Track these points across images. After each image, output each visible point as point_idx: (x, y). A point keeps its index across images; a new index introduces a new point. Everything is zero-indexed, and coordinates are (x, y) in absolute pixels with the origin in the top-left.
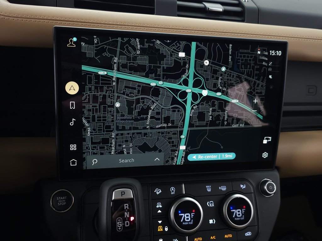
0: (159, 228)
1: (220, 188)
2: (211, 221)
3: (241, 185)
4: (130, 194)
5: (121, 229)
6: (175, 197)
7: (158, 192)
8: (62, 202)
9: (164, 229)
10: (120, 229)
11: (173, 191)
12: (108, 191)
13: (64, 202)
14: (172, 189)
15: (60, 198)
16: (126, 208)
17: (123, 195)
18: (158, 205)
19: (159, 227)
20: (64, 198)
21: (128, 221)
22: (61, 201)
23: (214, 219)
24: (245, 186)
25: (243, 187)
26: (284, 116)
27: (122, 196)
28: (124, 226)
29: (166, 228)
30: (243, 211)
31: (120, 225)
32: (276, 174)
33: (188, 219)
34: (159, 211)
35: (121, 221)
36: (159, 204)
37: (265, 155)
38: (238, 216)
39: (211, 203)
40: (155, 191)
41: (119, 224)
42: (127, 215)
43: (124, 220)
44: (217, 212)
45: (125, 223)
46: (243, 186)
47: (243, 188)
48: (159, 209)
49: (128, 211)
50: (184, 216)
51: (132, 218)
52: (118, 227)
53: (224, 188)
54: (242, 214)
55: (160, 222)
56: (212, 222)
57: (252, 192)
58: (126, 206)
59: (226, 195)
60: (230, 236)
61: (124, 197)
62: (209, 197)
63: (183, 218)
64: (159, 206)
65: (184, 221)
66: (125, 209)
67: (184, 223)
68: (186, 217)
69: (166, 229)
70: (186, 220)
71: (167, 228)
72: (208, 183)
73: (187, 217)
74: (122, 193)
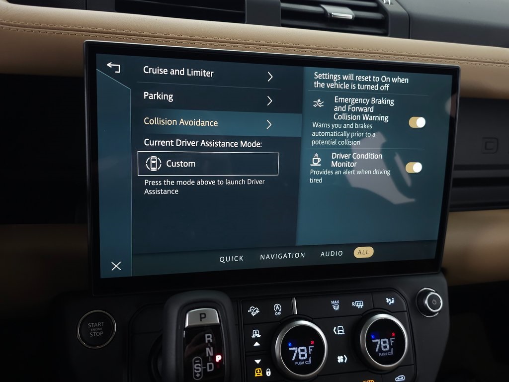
0: (257, 372)
1: (353, 304)
2: (340, 359)
3: (387, 299)
4: (214, 317)
5: (200, 377)
6: (281, 320)
7: (254, 312)
8: (96, 331)
9: (264, 373)
10: (198, 375)
11: (278, 311)
12: (179, 312)
13: (100, 331)
14: (277, 306)
15: (94, 325)
16: (209, 341)
17: (203, 319)
18: (254, 334)
19: (257, 370)
20: (99, 324)
21: (211, 362)
22: (96, 329)
23: (345, 356)
24: (393, 301)
25: (391, 302)
26: (454, 186)
27: (201, 321)
28: (205, 370)
29: (268, 371)
30: (392, 342)
31: (198, 370)
32: (442, 280)
33: (303, 356)
34: (257, 344)
35: (200, 363)
36: (256, 332)
38: (383, 349)
39: (340, 329)
40: (249, 311)
41: (198, 368)
42: (209, 351)
43: (205, 360)
44: (350, 344)
45: (206, 366)
46: (390, 300)
47: (390, 304)
48: (256, 339)
49: (212, 345)
50: (296, 352)
51: (218, 358)
52: (196, 373)
53: (359, 305)
54: (390, 347)
55: (258, 361)
56: (342, 361)
57: (406, 310)
58: (209, 338)
59: (364, 315)
61: (205, 322)
62: (336, 318)
63: (295, 354)
64: (256, 334)
65: (297, 359)
66: (207, 342)
67: (296, 363)
68: (300, 353)
69: (268, 373)
70: (300, 358)
71: (270, 372)
72: (335, 296)
73: (302, 353)
74: (201, 316)
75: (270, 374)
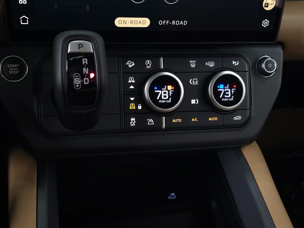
0: (131, 106)
1: (207, 64)
2: (193, 102)
3: (233, 62)
4: (89, 47)
5: (79, 87)
6: (151, 72)
7: (131, 64)
8: (14, 71)
9: (137, 107)
10: (77, 86)
11: (149, 65)
12: (63, 42)
13: (16, 70)
14: (148, 62)
15: (12, 66)
16: (85, 63)
17: (80, 48)
18: (130, 80)
19: (131, 105)
20: (16, 66)
21: (87, 77)
22: (13, 69)
23: (197, 100)
24: (238, 63)
25: (236, 64)
27: (79, 49)
28: (82, 83)
29: (140, 106)
30: (233, 91)
32: (279, 50)
33: (165, 96)
34: (132, 87)
35: (79, 77)
36: (131, 79)
37: (266, 23)
38: (226, 96)
39: (195, 81)
40: (127, 64)
41: (77, 81)
42: (85, 71)
43: (83, 76)
45: (83, 80)
46: (235, 62)
47: (235, 65)
48: (132, 84)
49: (87, 66)
50: (160, 93)
51: (92, 75)
52: (76, 85)
53: (211, 64)
54: (232, 95)
55: (132, 99)
56: (195, 103)
57: (247, 70)
58: (85, 61)
59: (214, 72)
60: (216, 119)
61: (82, 50)
62: (192, 73)
63: (159, 95)
64: (132, 80)
65: (161, 98)
66: (83, 64)
67: (160, 101)
68: (163, 95)
69: (140, 107)
70: (163, 98)
71: (141, 107)
72: (193, 57)
73: (164, 95)
74: (79, 46)
75: (141, 108)
